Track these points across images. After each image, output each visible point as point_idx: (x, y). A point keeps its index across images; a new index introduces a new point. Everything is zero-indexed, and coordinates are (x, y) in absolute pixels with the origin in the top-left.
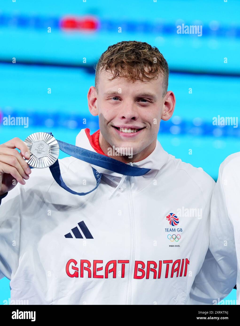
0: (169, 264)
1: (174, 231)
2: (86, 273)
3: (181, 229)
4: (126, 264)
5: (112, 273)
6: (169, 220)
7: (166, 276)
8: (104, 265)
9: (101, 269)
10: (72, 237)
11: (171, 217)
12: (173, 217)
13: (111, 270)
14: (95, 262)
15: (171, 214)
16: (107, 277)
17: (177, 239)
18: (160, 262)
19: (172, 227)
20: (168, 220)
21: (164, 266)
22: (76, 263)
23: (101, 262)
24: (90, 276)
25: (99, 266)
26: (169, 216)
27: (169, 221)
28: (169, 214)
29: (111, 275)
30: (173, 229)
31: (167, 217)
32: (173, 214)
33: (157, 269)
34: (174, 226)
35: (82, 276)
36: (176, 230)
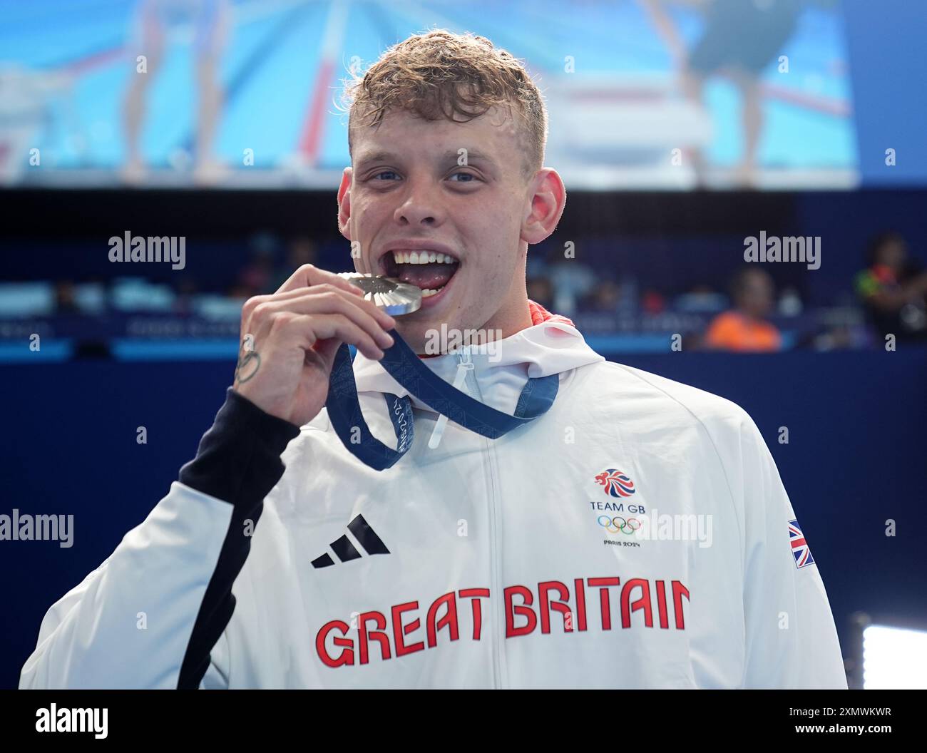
0: (608, 589)
1: (619, 510)
2: (374, 647)
3: (641, 508)
4: (483, 600)
5: (446, 629)
6: (604, 483)
7: (606, 625)
8: (422, 614)
9: (415, 625)
10: (332, 563)
11: (609, 477)
12: (616, 477)
13: (442, 622)
14: (397, 610)
15: (611, 471)
16: (433, 642)
17: (627, 529)
18: (579, 583)
19: (611, 500)
20: (601, 484)
21: (592, 595)
22: (344, 627)
23: (414, 606)
24: (386, 655)
25: (407, 618)
26: (605, 475)
27: (604, 486)
28: (603, 471)
29: (443, 634)
30: (614, 504)
31: (598, 478)
32: (615, 470)
33: (572, 603)
34: (618, 496)
35: (364, 659)
36: (625, 507)
